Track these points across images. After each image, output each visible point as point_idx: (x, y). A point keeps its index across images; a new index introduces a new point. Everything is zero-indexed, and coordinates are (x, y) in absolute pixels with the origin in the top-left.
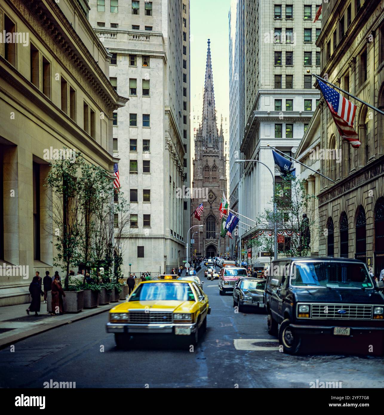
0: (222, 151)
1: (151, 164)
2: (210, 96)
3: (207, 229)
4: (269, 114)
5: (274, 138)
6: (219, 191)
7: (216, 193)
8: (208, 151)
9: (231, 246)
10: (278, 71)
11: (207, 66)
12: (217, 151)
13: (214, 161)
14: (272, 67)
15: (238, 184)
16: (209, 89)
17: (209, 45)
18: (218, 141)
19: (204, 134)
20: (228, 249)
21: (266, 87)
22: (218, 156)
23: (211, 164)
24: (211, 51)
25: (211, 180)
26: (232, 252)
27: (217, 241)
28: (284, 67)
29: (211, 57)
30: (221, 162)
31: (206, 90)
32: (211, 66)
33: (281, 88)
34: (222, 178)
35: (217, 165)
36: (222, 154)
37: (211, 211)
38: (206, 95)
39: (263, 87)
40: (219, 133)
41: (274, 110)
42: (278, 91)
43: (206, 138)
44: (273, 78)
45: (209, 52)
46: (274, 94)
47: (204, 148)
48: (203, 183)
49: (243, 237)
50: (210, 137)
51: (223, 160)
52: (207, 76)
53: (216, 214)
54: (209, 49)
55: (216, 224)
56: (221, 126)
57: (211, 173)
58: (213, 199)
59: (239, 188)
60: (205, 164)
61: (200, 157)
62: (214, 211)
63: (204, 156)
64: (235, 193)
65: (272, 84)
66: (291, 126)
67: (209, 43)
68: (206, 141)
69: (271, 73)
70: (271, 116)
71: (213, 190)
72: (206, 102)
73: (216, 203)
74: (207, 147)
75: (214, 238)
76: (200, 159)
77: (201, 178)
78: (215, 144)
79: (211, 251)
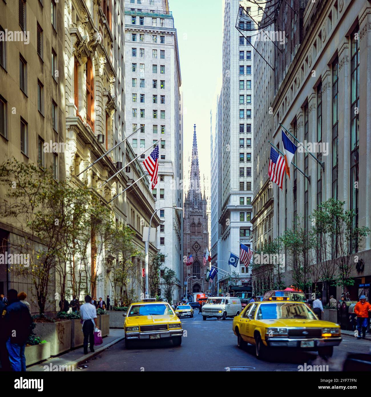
0: (205, 211)
1: (165, 239)
2: (196, 168)
3: (193, 272)
4: (236, 207)
5: (239, 221)
6: (202, 242)
7: (200, 243)
8: (194, 212)
9: (212, 286)
10: (242, 180)
11: (194, 145)
12: (201, 211)
13: (199, 219)
14: (238, 177)
15: (217, 242)
16: (195, 163)
17: (195, 129)
18: (202, 203)
19: (191, 198)
20: (210, 288)
21: (234, 190)
22: (202, 215)
23: (196, 222)
24: (196, 133)
25: (196, 234)
26: (213, 290)
27: (201, 281)
28: (245, 177)
29: (197, 138)
30: (204, 220)
31: (193, 164)
32: (196, 145)
33: (244, 190)
34: (205, 232)
35: (201, 223)
36: (205, 214)
37: (197, 258)
38: (193, 168)
39: (232, 190)
40: (203, 196)
41: (239, 205)
42: (242, 192)
43: (192, 201)
44: (238, 184)
45: (195, 134)
46: (239, 194)
47: (191, 209)
48: (191, 236)
49: (221, 281)
50: (196, 200)
51: (206, 218)
52: (194, 153)
53: (200, 260)
54: (195, 132)
55: (200, 268)
56: (204, 192)
57: (196, 228)
58: (198, 248)
59: (218, 245)
60: (192, 221)
61: (188, 216)
62: (199, 258)
63: (191, 215)
64: (214, 247)
65: (238, 188)
66: (250, 214)
67: (195, 127)
68: (193, 203)
69: (238, 181)
70: (237, 208)
71: (198, 242)
72: (193, 174)
73: (200, 251)
74: (193, 208)
75: (199, 278)
76: (188, 218)
77: (189, 232)
78: (199, 206)
79: (196, 288)
